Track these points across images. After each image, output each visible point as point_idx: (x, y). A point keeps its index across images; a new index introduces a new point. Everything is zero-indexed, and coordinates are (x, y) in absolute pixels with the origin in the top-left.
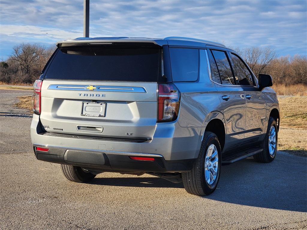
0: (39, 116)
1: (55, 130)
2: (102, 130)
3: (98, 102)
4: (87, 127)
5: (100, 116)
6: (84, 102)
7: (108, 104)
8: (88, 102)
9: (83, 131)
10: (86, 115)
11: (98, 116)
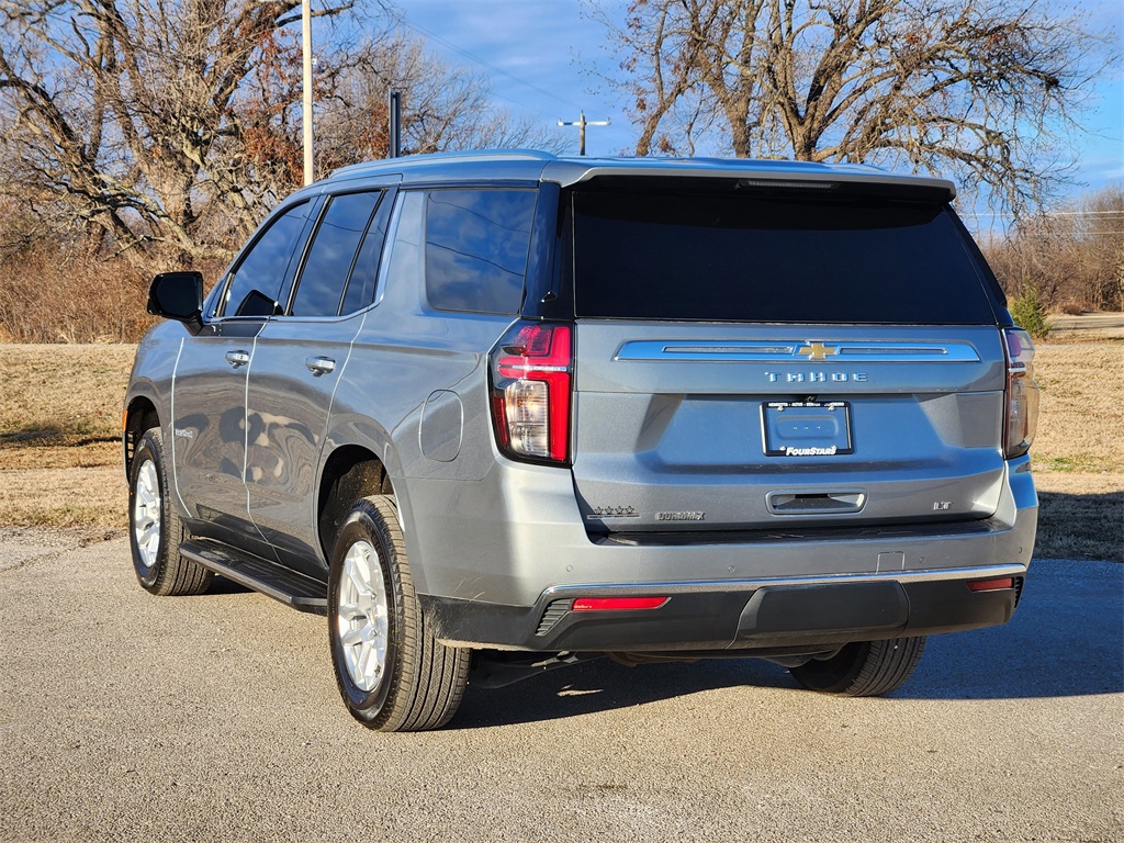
0: (568, 470)
2: (860, 500)
3: (824, 403)
4: (798, 496)
5: (838, 452)
6: (770, 405)
7: (857, 406)
8: (786, 404)
9: (791, 511)
10: (788, 454)
11: (832, 450)
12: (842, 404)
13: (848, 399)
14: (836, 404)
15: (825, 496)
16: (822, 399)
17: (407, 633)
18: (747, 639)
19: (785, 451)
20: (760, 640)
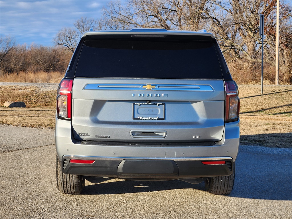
0: (70, 122)
1: (98, 138)
2: (164, 134)
3: (155, 103)
4: (143, 132)
5: (159, 119)
6: (135, 104)
7: (167, 105)
8: (141, 104)
9: (139, 137)
10: (140, 119)
11: (157, 118)
12: (162, 104)
13: (164, 103)
14: (159, 104)
15: (153, 132)
16: (154, 102)
17: (58, 166)
18: (122, 175)
19: (140, 118)
20: (127, 176)
